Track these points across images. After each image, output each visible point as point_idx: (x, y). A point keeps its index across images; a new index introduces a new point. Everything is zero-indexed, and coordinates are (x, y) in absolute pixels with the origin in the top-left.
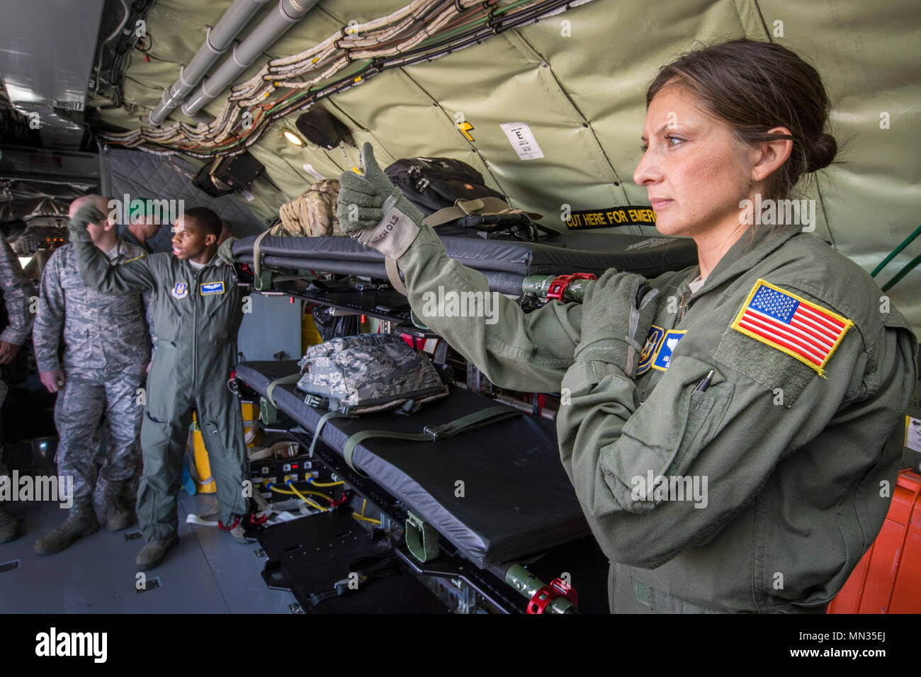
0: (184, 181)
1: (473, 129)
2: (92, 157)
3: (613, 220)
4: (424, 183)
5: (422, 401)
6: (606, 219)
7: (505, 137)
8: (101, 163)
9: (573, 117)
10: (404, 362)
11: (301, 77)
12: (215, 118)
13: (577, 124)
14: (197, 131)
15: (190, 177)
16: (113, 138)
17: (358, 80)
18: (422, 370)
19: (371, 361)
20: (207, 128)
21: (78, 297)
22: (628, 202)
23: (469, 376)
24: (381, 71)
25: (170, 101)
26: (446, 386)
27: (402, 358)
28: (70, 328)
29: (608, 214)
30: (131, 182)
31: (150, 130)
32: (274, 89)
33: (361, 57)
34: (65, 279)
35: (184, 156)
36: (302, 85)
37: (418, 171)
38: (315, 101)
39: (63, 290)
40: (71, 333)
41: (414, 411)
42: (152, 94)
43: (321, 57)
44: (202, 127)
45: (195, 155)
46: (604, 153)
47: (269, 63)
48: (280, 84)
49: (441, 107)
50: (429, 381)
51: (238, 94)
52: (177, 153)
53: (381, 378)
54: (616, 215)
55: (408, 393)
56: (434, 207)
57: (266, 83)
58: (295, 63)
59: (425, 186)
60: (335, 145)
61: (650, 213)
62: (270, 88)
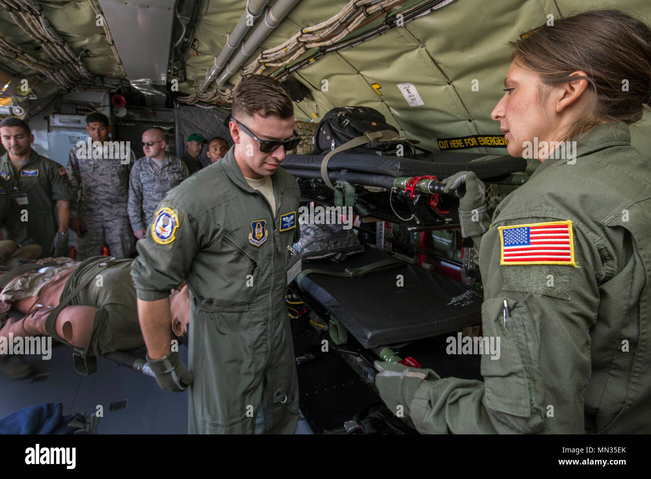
0: (219, 122)
1: (380, 88)
2: (171, 111)
3: (468, 144)
4: (346, 122)
5: (347, 254)
6: (464, 144)
7: (400, 92)
8: (176, 114)
9: (442, 79)
10: (337, 231)
11: (280, 60)
12: (234, 86)
13: (444, 83)
14: (225, 94)
15: (223, 121)
16: (182, 99)
17: (312, 60)
18: (348, 236)
19: (316, 229)
20: (230, 92)
21: (150, 187)
22: (478, 132)
23: (377, 240)
24: (324, 54)
25: (210, 77)
26: (363, 246)
27: (336, 228)
28: (146, 204)
29: (465, 140)
30: (191, 124)
31: (201, 94)
32: (265, 68)
33: (312, 47)
34: (142, 178)
35: (219, 109)
36: (280, 65)
37: (343, 115)
38: (288, 74)
39: (142, 184)
40: (146, 207)
41: (342, 259)
42: (201, 74)
43: (289, 48)
44: (228, 91)
45: (225, 108)
46: (461, 101)
47: (262, 52)
48: (268, 65)
49: (362, 75)
50: (352, 243)
51: (246, 71)
52: (215, 107)
53: (322, 239)
54: (470, 141)
55: (339, 249)
56: (351, 136)
57: (260, 64)
58: (276, 52)
59: (347, 124)
60: (301, 100)
61: (491, 139)
62: (263, 67)
